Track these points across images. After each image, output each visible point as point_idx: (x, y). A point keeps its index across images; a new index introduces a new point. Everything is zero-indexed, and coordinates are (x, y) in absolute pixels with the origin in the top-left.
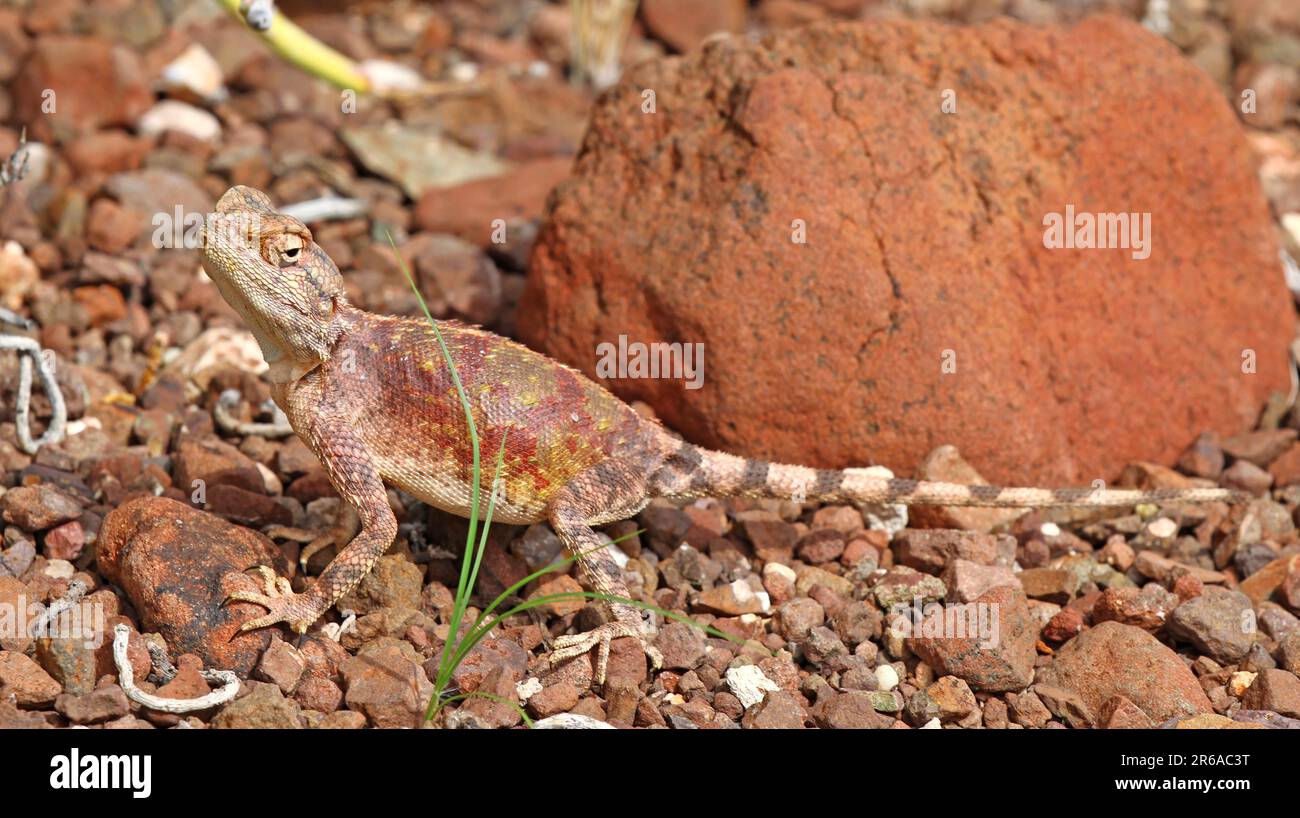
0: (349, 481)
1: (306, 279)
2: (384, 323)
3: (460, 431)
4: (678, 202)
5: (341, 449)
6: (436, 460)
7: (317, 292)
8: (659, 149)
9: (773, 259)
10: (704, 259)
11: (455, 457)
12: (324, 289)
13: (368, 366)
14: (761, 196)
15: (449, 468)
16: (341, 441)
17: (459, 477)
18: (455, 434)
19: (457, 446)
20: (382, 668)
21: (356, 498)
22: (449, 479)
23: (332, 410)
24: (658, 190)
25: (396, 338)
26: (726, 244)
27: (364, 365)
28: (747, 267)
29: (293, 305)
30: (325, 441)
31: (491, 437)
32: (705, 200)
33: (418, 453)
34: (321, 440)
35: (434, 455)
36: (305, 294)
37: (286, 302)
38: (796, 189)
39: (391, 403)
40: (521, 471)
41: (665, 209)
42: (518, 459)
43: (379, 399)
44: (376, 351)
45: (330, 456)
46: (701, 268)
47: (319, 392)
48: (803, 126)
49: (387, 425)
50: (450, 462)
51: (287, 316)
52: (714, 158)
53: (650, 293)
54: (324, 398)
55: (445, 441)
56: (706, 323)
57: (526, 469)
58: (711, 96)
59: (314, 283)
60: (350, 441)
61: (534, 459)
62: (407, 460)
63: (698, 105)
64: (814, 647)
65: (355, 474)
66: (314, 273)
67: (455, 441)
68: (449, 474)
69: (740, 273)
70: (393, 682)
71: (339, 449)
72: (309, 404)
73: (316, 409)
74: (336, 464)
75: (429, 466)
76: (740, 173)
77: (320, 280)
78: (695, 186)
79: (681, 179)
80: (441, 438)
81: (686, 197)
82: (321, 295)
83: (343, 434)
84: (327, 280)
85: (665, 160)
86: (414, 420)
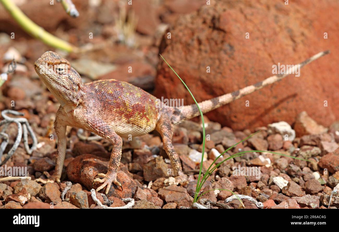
0: (105, 133)
1: (68, 78)
2: (91, 84)
3: (125, 109)
4: (204, 54)
5: (99, 124)
6: (120, 120)
7: (72, 82)
8: (193, 40)
9: (240, 64)
10: (218, 68)
11: (125, 117)
12: (74, 82)
13: (94, 98)
14: (231, 47)
15: (124, 121)
16: (97, 122)
17: (127, 123)
18: (124, 110)
19: (125, 113)
20: (174, 191)
21: (108, 136)
22: (124, 125)
23: (90, 114)
24: (196, 52)
25: (97, 87)
26: (224, 62)
27: (93, 98)
28: (232, 68)
29: (64, 86)
30: (93, 124)
31: (134, 108)
32: (212, 51)
33: (115, 119)
34: (92, 124)
35: (119, 118)
36: (68, 83)
37: (62, 85)
38: (241, 43)
39: (104, 107)
40: (143, 117)
41: (200, 57)
42: (141, 113)
43: (101, 106)
44: (94, 93)
45: (97, 128)
46: (218, 71)
47: (85, 110)
48: (238, 25)
49: (104, 114)
50: (124, 119)
51: (63, 89)
52: (212, 39)
53: (202, 81)
54: (87, 111)
55: (121, 113)
56: (223, 87)
57: (144, 116)
58: (204, 22)
59: (71, 79)
60: (100, 121)
61: (145, 113)
62: (112, 123)
63: (201, 26)
64: (293, 170)
65: (106, 130)
66: (71, 76)
67: (124, 112)
68: (124, 123)
69: (231, 70)
70: (180, 194)
71: (98, 125)
72: (83, 114)
73: (86, 115)
74: (99, 129)
75: (118, 123)
76: (223, 42)
77: (73, 79)
78: (208, 48)
79: (202, 47)
80: (120, 112)
81: (206, 52)
82: (74, 83)
83: (97, 120)
84: (76, 79)
85: (195, 43)
86: (112, 109)
